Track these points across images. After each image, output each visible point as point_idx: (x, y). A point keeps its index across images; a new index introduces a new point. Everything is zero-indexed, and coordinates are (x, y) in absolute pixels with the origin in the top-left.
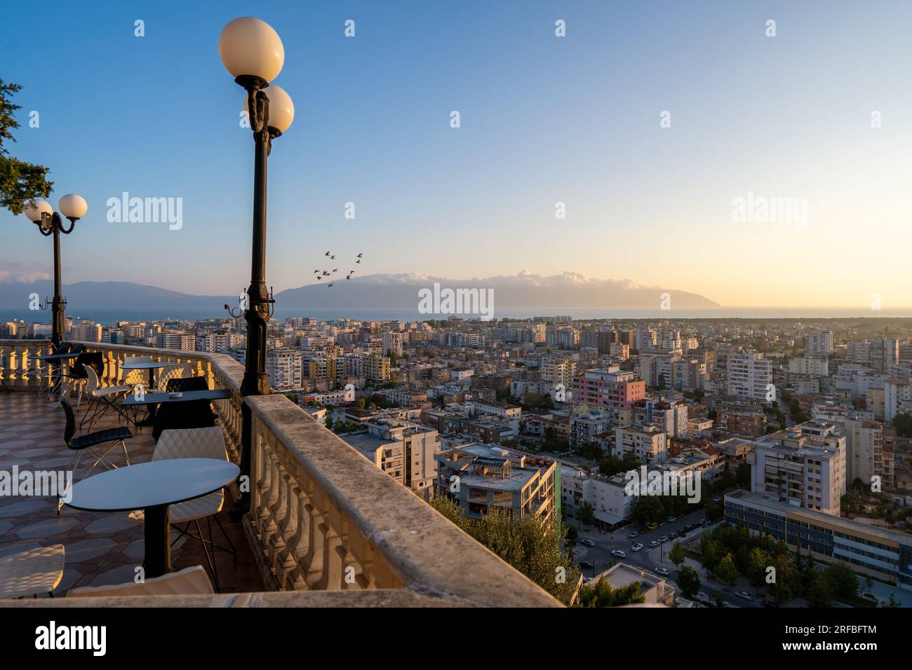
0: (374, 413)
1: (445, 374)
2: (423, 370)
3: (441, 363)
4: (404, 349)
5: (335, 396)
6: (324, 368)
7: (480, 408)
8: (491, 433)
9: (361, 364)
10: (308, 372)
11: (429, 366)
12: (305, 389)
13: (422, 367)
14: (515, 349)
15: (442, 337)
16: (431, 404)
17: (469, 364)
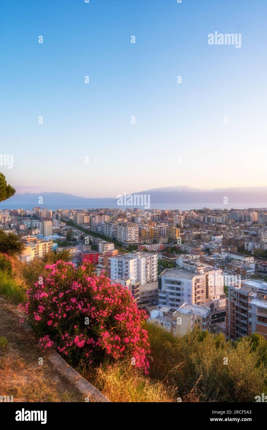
0: (176, 256)
1: (207, 237)
2: (196, 235)
3: (205, 231)
4: (184, 224)
5: (155, 246)
6: (148, 232)
7: (230, 256)
8: (241, 270)
9: (166, 231)
10: (141, 234)
11: (199, 233)
12: (141, 242)
13: (195, 233)
14: (242, 225)
15: (202, 218)
16: (204, 253)
17: (219, 232)
